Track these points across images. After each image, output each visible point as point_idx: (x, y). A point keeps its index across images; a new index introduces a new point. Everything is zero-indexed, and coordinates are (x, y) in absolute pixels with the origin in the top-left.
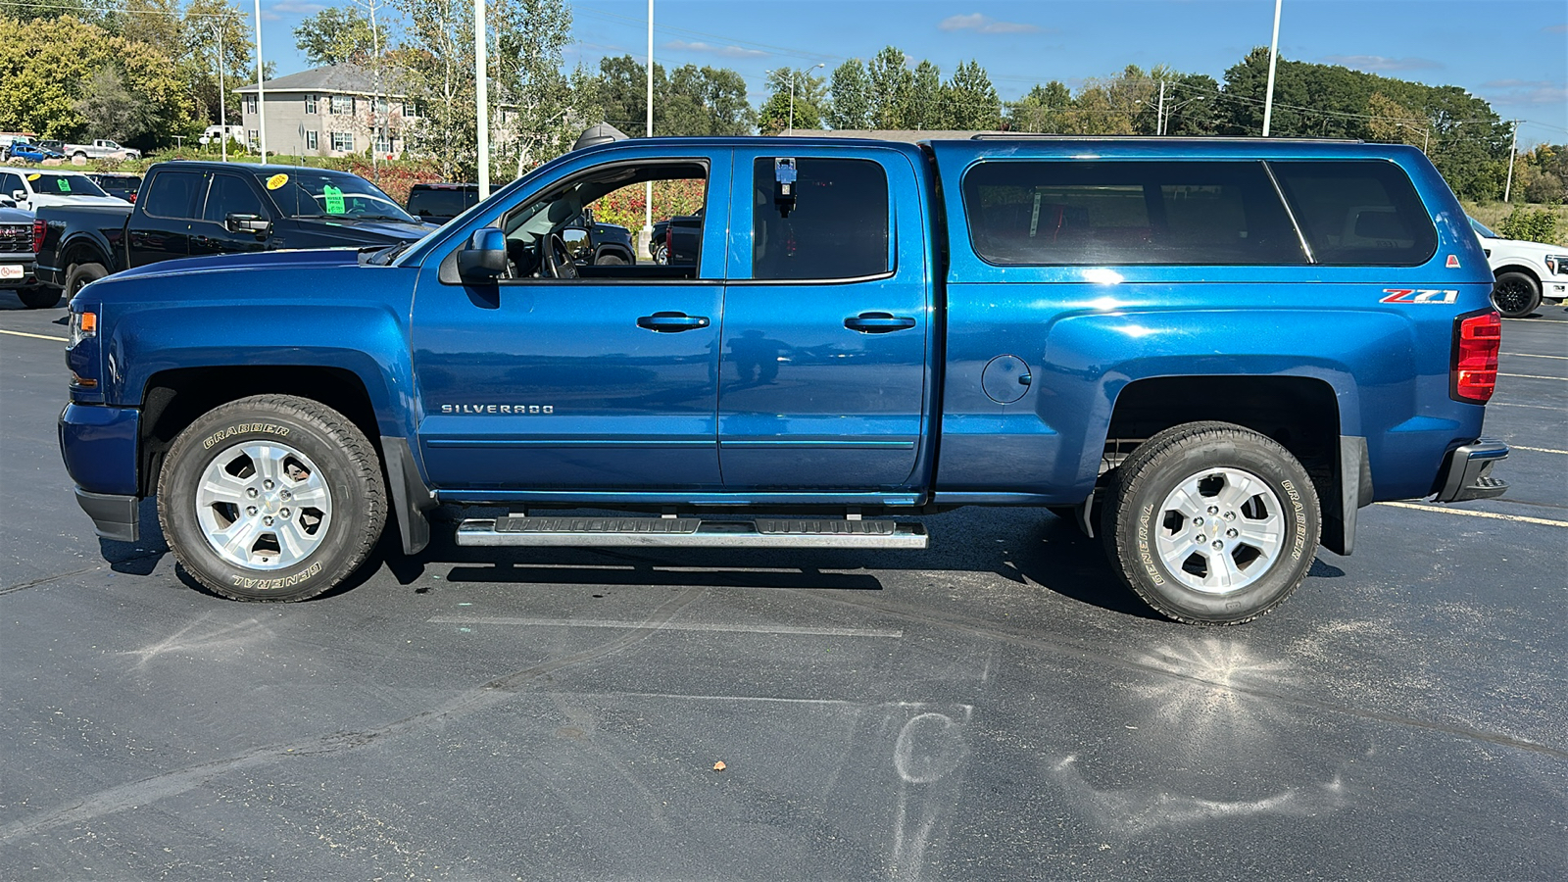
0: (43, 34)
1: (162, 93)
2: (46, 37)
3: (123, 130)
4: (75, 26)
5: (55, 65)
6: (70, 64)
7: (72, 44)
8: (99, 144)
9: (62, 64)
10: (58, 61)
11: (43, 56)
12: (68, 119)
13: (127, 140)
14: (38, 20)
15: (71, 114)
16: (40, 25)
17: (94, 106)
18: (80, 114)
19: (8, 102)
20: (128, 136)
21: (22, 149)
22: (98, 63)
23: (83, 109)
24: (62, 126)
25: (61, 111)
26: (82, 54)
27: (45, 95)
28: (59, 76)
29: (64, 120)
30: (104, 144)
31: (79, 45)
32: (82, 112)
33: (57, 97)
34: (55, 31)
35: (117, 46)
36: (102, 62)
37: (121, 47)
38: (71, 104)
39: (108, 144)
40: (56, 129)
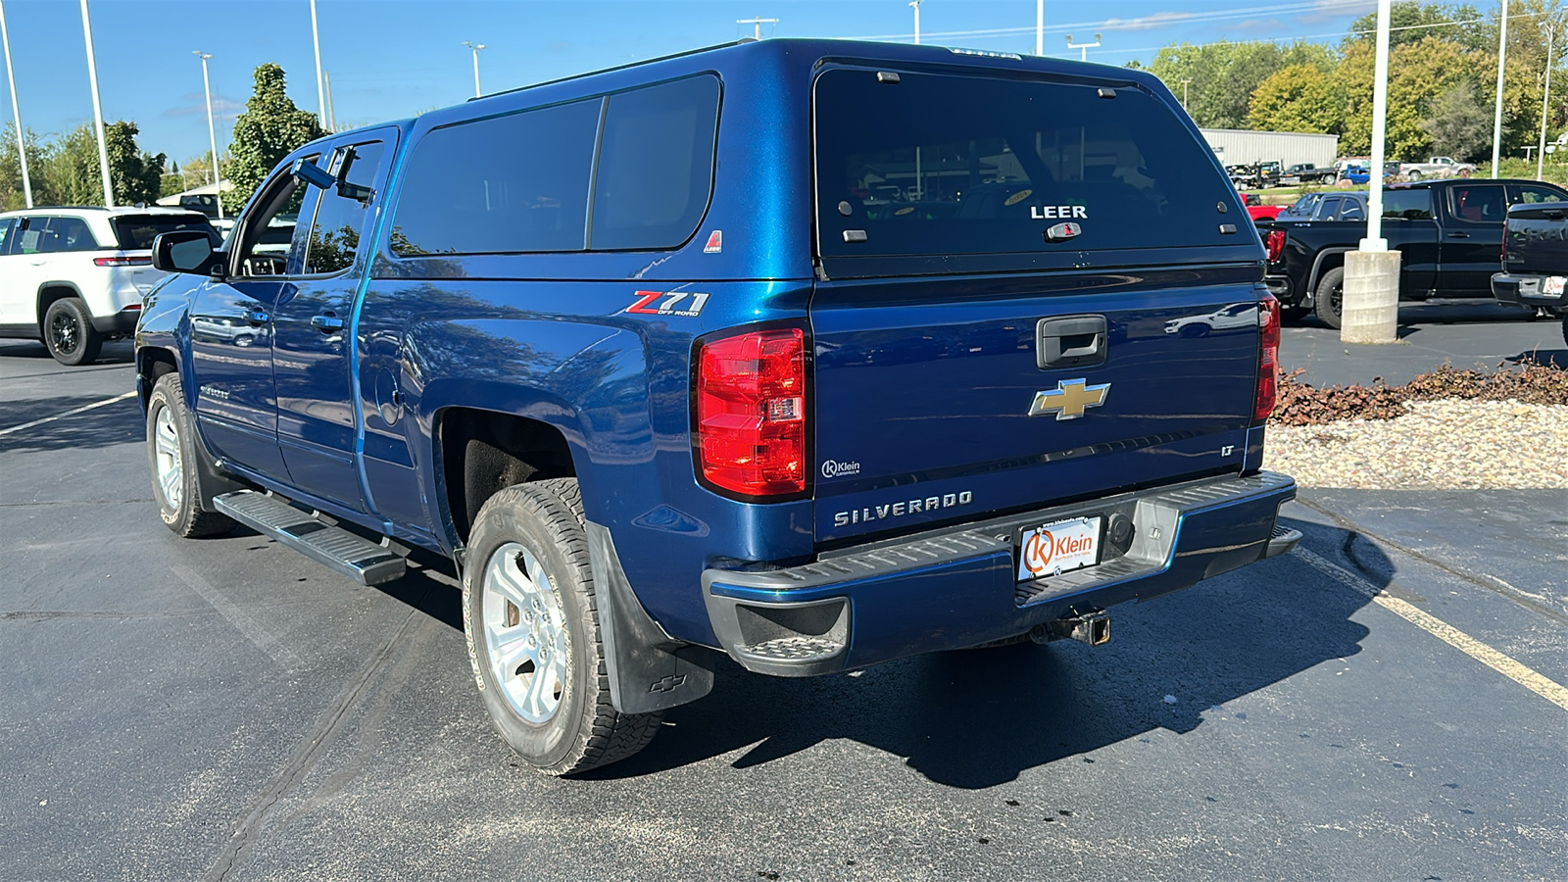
0: (1404, 58)
1: (1516, 103)
2: (1407, 61)
3: (1468, 145)
4: (1435, 46)
5: (1409, 88)
6: (1424, 84)
7: (1429, 65)
8: (1435, 161)
9: (1417, 86)
10: (1414, 82)
11: (1401, 80)
12: (1416, 139)
13: (1471, 155)
14: (1403, 45)
15: (1419, 135)
16: (1403, 49)
17: (1442, 124)
18: (1427, 133)
19: (1363, 128)
20: (1472, 151)
21: (1355, 172)
22: (1453, 80)
23: (1429, 128)
24: (1409, 147)
25: (1409, 132)
26: (1439, 72)
27: (1398, 118)
28: (1413, 98)
29: (1412, 140)
30: (1439, 161)
31: (1438, 64)
32: (1429, 131)
33: (1408, 118)
34: (1416, 54)
35: (1474, 60)
36: (1457, 79)
37: (1478, 61)
38: (1421, 124)
39: (1443, 161)
40: (1403, 150)
